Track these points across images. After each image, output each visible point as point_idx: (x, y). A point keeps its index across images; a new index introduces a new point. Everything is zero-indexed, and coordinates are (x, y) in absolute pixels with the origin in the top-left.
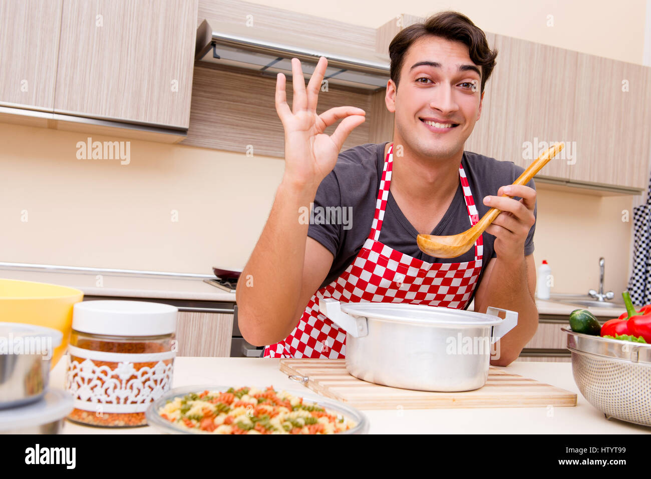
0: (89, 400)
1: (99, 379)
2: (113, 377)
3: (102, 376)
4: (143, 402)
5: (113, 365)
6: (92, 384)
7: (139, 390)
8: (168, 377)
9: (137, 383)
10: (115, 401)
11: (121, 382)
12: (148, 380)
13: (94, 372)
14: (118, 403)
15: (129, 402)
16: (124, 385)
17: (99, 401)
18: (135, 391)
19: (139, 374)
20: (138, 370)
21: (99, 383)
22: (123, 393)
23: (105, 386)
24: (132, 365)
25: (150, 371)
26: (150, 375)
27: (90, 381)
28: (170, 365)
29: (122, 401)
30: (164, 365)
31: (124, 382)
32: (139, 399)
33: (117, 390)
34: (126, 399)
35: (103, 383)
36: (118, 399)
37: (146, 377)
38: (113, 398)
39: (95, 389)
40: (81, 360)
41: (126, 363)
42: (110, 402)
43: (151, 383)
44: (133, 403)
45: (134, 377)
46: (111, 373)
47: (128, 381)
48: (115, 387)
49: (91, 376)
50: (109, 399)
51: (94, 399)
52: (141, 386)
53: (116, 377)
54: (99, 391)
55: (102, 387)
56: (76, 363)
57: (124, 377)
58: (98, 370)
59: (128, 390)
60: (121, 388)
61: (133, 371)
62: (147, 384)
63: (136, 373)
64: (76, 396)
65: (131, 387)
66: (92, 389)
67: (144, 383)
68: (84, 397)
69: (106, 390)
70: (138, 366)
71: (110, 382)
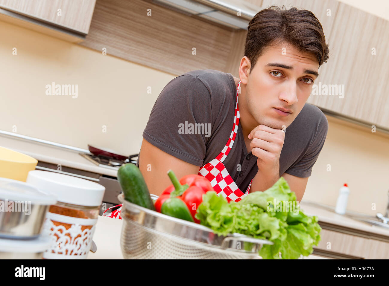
1: (56, 235)
2: (66, 235)
3: (59, 233)
5: (68, 226)
7: (80, 245)
9: (80, 240)
10: (64, 253)
11: (71, 238)
12: (87, 238)
13: (52, 230)
14: (67, 254)
15: (73, 253)
16: (72, 241)
17: (53, 252)
18: (78, 246)
19: (83, 233)
20: (83, 231)
21: (55, 238)
22: (70, 247)
23: (60, 240)
24: (80, 227)
25: (89, 232)
26: (88, 235)
29: (69, 252)
31: (73, 239)
32: (79, 252)
33: (68, 244)
35: (58, 238)
36: (67, 251)
37: (86, 236)
38: (63, 250)
41: (77, 225)
42: (61, 253)
43: (87, 240)
44: (76, 254)
45: (79, 236)
46: (65, 231)
47: (75, 238)
48: (67, 242)
50: (60, 251)
52: (82, 242)
53: (69, 235)
55: (57, 241)
57: (74, 235)
58: (56, 228)
59: (75, 245)
60: (70, 243)
61: (79, 232)
63: (81, 233)
65: (77, 243)
67: (84, 240)
70: (84, 228)
71: (63, 238)
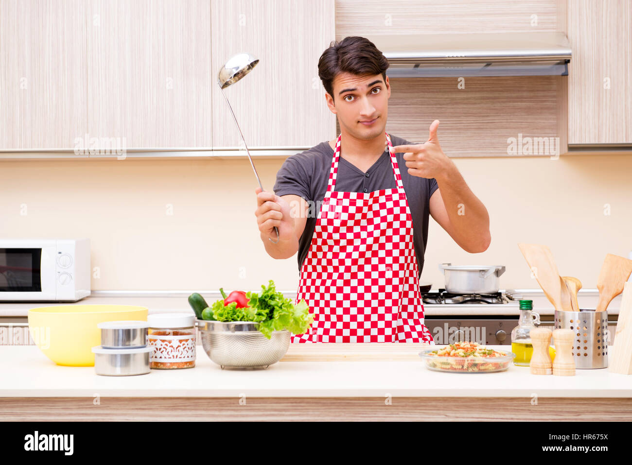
0: (161, 358)
1: (164, 348)
2: (170, 347)
3: (165, 346)
4: (184, 357)
5: (169, 341)
6: (161, 350)
7: (182, 352)
8: (194, 347)
9: (181, 349)
10: (172, 357)
11: (174, 348)
12: (185, 347)
13: (162, 345)
14: (174, 358)
15: (178, 357)
16: (175, 350)
17: (165, 358)
18: (181, 353)
19: (181, 345)
20: (181, 343)
21: (164, 350)
22: (175, 354)
23: (167, 351)
24: (178, 341)
25: (186, 343)
26: (186, 345)
27: (160, 349)
28: (194, 341)
29: (175, 357)
30: (191, 341)
31: (175, 349)
32: (183, 356)
33: (173, 352)
34: (177, 356)
35: (166, 349)
36: (173, 356)
37: (184, 346)
38: (171, 356)
39: (163, 353)
40: (155, 340)
41: (175, 340)
42: (170, 358)
43: (187, 349)
44: (180, 358)
45: (179, 346)
46: (169, 345)
47: (177, 348)
48: (172, 351)
49: (160, 347)
50: (169, 356)
51: (163, 357)
52: (183, 350)
53: (172, 347)
54: (165, 353)
56: (152, 342)
57: (175, 347)
58: (164, 344)
59: (178, 352)
61: (179, 344)
62: (185, 349)
63: (180, 344)
64: (154, 357)
65: (179, 351)
66: (161, 352)
67: (184, 349)
68: (158, 357)
69: (168, 352)
70: (181, 341)
71: (169, 349)
